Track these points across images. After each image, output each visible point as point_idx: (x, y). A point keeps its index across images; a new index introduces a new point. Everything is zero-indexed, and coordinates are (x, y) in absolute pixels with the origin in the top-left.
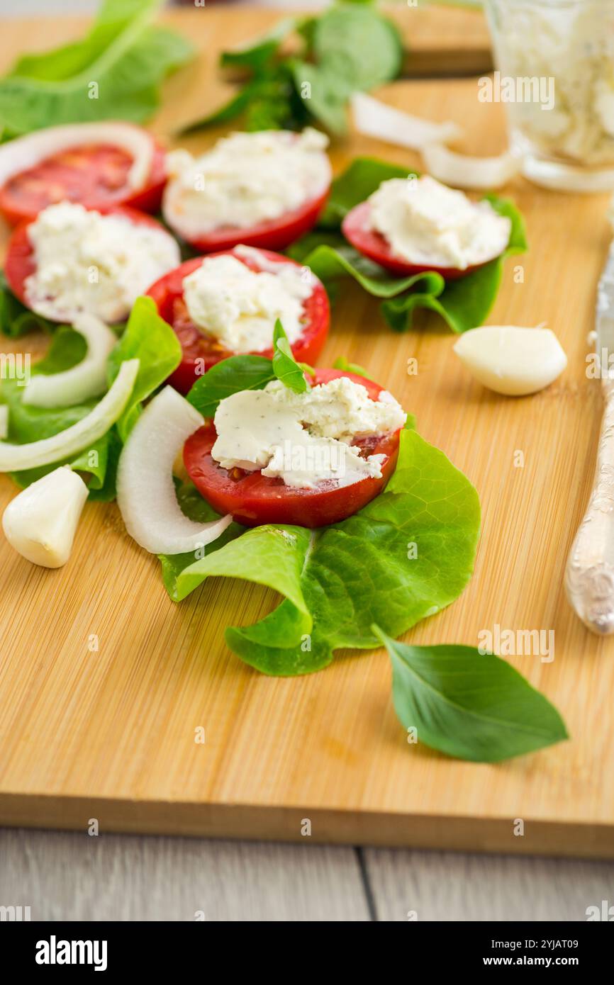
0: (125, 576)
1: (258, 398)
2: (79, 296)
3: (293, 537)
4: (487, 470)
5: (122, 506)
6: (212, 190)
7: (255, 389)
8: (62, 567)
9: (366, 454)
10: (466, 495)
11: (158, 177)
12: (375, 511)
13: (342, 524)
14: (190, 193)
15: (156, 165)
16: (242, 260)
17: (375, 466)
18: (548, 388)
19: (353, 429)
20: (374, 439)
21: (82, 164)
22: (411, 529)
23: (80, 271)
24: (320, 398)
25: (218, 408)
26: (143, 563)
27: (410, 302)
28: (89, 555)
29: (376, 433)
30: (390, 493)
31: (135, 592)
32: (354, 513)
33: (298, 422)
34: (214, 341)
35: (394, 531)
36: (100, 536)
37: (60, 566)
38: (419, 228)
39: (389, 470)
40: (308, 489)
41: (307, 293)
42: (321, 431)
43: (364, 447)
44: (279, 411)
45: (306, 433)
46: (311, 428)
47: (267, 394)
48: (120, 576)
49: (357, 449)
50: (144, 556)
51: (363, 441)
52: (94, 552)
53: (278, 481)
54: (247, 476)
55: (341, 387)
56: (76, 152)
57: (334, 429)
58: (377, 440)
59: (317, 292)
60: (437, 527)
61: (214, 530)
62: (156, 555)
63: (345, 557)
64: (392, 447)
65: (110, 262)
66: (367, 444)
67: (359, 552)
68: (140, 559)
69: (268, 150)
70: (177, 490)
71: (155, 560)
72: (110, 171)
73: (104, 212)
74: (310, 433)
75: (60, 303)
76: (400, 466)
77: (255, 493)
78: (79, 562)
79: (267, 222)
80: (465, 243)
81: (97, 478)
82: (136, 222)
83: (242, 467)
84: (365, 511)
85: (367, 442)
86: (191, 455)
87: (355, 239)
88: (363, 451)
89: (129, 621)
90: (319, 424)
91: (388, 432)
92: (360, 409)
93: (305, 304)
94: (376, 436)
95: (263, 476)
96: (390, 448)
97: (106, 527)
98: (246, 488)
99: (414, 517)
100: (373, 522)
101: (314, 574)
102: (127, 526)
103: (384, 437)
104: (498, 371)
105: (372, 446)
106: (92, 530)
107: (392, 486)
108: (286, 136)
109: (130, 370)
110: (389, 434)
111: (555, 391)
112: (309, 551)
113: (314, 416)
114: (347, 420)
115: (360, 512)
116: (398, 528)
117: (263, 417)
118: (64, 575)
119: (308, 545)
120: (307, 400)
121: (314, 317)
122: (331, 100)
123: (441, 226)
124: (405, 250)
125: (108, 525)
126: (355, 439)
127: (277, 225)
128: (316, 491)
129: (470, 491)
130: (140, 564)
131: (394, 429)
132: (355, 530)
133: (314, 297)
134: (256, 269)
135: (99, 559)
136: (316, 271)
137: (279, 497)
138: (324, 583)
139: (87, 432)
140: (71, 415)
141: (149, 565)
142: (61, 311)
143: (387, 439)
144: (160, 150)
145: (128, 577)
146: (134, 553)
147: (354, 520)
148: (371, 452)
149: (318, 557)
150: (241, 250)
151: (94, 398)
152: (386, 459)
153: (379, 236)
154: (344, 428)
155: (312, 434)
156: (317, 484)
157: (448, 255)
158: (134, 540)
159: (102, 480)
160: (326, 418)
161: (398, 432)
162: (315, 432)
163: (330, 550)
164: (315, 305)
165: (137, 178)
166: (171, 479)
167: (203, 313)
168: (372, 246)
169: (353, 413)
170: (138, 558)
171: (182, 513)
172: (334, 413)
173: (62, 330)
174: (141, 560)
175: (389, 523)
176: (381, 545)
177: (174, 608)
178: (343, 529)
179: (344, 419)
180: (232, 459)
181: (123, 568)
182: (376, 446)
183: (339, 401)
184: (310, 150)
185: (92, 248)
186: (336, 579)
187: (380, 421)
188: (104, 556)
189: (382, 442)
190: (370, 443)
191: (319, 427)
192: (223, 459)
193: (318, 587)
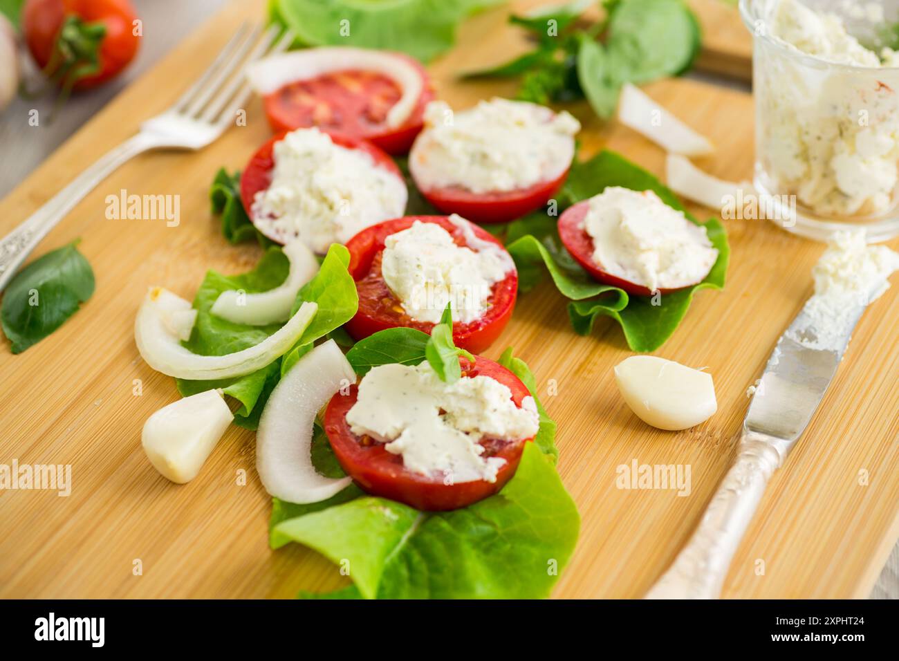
0: (239, 508)
1: (407, 374)
2: (299, 222)
3: (395, 517)
4: (605, 495)
5: (259, 441)
6: (456, 147)
7: (407, 364)
8: (186, 484)
9: (486, 455)
10: (569, 518)
11: (416, 123)
12: (484, 510)
13: (448, 514)
14: (436, 146)
15: (419, 109)
16: (451, 230)
17: (491, 470)
18: (693, 429)
19: (484, 428)
20: (502, 442)
21: (355, 87)
22: (511, 536)
23: (306, 198)
24: (461, 391)
25: (368, 374)
26: (258, 501)
27: (595, 310)
28: (214, 479)
29: (505, 436)
30: (502, 497)
31: (241, 527)
32: (465, 507)
33: (436, 407)
34: (397, 302)
35: (494, 534)
36: (232, 462)
37: (182, 483)
38: (624, 242)
39: (506, 476)
40: (422, 475)
41: (500, 277)
42: (455, 421)
43: (489, 447)
44: (421, 392)
45: (440, 419)
46: (447, 416)
47: (415, 372)
48: (235, 506)
49: (481, 449)
50: (262, 493)
51: (491, 441)
52: (219, 478)
53: (398, 459)
54: (374, 445)
55: (482, 386)
56: (355, 75)
57: (467, 424)
58: (505, 444)
59: (510, 277)
60: (534, 541)
61: (330, 488)
62: (272, 497)
63: (439, 548)
64: (515, 456)
65: (334, 196)
66: (492, 446)
67: (452, 548)
68: (258, 495)
69: (520, 124)
70: (314, 438)
71: (269, 500)
72: (377, 103)
73: (350, 145)
74: (444, 420)
75: (278, 224)
76: (520, 474)
77: (375, 465)
78: (204, 483)
79: (496, 193)
80: (663, 268)
81: (245, 407)
82: (377, 162)
83: (373, 436)
84: (474, 507)
85: (494, 443)
86: (334, 409)
87: (565, 235)
88: (486, 451)
89: (224, 555)
90: (455, 414)
91: (516, 439)
92: (495, 410)
93: (493, 289)
94: (504, 439)
95: (387, 452)
96: (513, 455)
97: (240, 455)
98: (370, 457)
99: (516, 526)
100: (480, 520)
101: (405, 557)
102: (258, 460)
103: (511, 442)
104: (646, 403)
105: (497, 448)
106: (227, 455)
107: (506, 491)
108: (545, 112)
109: (308, 310)
110: (517, 441)
111: (698, 434)
112: (409, 533)
113: (451, 405)
114: (481, 418)
115: (470, 507)
116: (500, 532)
117: (404, 394)
118: (185, 492)
119: (409, 527)
120: (449, 389)
121: (498, 303)
122: (608, 82)
123: (643, 246)
124: (606, 259)
125: (243, 453)
126: (485, 436)
127: (506, 199)
128: (429, 479)
129: (574, 517)
130: (256, 500)
131: (524, 437)
132: (459, 525)
133: (505, 282)
134: (461, 242)
135: (222, 485)
136: (515, 257)
137: (394, 475)
138: (410, 567)
139: (252, 360)
140: (247, 337)
141: (263, 504)
142: (277, 231)
143: (513, 445)
144: (429, 94)
145: (240, 511)
146: (254, 488)
147: (461, 514)
148: (494, 454)
149: (415, 542)
150: (455, 219)
151: (275, 325)
152: (504, 465)
153: (588, 238)
154: (475, 425)
155: (446, 422)
156: (432, 472)
157: (643, 275)
158: (259, 477)
159: (249, 411)
160: (463, 411)
161: (524, 442)
162: (449, 420)
163: (428, 537)
164: (504, 290)
165: (397, 117)
166: (312, 426)
167: (393, 274)
168: (578, 246)
169: (488, 413)
170: (256, 494)
171: (311, 462)
172: (471, 408)
173: (274, 249)
174: (258, 497)
175: (493, 524)
176: (476, 545)
177: (268, 554)
178: (448, 520)
179: (478, 415)
180: (363, 428)
181: (239, 501)
182: (501, 449)
183: (478, 398)
184: (562, 133)
185: (322, 180)
186: (423, 567)
187: (511, 427)
188: (228, 483)
189: (508, 448)
190: (496, 445)
191: (454, 417)
192: (355, 424)
193: (404, 572)
